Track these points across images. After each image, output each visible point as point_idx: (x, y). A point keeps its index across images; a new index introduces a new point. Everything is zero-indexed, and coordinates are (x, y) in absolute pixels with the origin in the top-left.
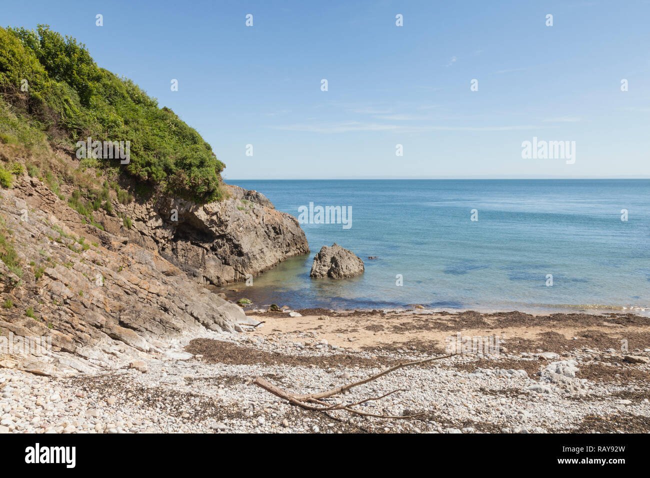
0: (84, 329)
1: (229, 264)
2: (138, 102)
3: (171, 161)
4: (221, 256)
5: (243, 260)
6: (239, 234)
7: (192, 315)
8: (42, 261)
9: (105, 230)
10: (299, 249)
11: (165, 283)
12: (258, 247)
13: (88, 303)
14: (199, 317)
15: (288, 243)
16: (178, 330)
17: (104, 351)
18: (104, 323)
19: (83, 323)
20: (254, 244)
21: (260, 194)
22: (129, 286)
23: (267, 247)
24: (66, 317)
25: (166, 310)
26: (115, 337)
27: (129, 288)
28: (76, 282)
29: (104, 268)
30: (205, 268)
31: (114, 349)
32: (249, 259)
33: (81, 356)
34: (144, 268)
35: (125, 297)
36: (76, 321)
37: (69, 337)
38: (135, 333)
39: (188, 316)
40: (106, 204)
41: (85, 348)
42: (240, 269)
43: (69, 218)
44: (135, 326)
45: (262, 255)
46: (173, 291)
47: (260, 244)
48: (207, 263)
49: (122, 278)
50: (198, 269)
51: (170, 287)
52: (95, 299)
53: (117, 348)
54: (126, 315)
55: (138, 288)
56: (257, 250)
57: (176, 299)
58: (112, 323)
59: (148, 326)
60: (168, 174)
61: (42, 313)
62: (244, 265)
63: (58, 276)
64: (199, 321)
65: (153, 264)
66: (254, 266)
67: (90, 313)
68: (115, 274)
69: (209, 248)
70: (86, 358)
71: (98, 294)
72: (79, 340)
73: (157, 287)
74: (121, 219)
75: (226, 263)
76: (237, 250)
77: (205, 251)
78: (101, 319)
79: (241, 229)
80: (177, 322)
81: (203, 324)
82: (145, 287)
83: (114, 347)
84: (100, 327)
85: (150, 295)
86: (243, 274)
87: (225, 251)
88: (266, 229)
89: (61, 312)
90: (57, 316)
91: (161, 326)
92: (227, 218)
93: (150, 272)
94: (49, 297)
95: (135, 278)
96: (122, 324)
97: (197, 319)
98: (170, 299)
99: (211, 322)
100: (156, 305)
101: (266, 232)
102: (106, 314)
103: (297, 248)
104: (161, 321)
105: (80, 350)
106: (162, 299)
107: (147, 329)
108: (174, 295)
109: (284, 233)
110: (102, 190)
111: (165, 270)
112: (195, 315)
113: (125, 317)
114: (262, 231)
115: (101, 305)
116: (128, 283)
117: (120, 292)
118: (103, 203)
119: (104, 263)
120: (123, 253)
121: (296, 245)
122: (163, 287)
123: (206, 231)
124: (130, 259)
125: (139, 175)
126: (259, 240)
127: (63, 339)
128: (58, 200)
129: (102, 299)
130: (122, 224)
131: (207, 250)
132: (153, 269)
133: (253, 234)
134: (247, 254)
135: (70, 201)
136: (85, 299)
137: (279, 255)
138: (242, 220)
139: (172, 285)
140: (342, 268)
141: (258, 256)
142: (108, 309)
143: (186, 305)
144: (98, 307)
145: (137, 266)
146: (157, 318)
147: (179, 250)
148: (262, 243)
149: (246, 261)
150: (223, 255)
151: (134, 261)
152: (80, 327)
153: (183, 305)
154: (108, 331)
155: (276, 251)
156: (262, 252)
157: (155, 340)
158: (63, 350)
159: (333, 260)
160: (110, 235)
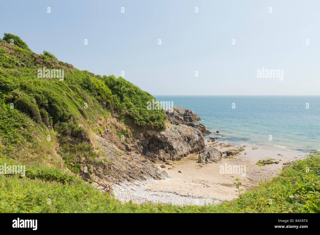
0: (121, 178)
1: (168, 153)
2: (138, 94)
3: (148, 118)
4: (165, 150)
5: (174, 151)
6: (172, 142)
7: (150, 174)
8: (112, 160)
9: (127, 143)
10: (199, 145)
11: (142, 165)
12: (180, 146)
13: (122, 171)
14: (152, 175)
15: (194, 143)
16: (145, 179)
17: (126, 184)
18: (126, 176)
19: (121, 176)
20: (179, 144)
21: (193, 111)
22: (133, 166)
23: (184, 145)
24: (117, 175)
25: (142, 173)
26: (128, 181)
27: (132, 166)
28: (119, 165)
29: (126, 160)
30: (159, 154)
31: (128, 184)
32: (176, 151)
33: (120, 185)
34: (136, 160)
35: (131, 169)
36: (119, 176)
37: (118, 180)
38: (134, 180)
39: (149, 175)
40: (127, 134)
41: (121, 183)
42: (172, 155)
43: (117, 140)
44: (134, 178)
45: (181, 149)
46: (145, 167)
47: (181, 144)
48: (160, 152)
49: (131, 163)
50: (157, 155)
51: (144, 166)
52: (124, 170)
53: (129, 183)
54: (131, 174)
55: (135, 166)
56: (180, 147)
57: (146, 169)
58: (128, 177)
59: (137, 178)
60: (147, 123)
61: (111, 174)
62: (174, 153)
63: (115, 164)
64: (152, 177)
65: (139, 159)
66: (178, 153)
67: (123, 174)
68: (129, 162)
69: (161, 147)
70: (121, 186)
71: (124, 168)
72: (120, 181)
73: (140, 166)
74: (132, 139)
75: (167, 152)
76: (171, 148)
77: (159, 148)
78: (125, 175)
79: (173, 139)
80: (145, 177)
81: (153, 177)
82: (137, 166)
83: (128, 183)
84: (125, 178)
85: (138, 168)
86: (173, 156)
87: (167, 148)
88: (184, 138)
89: (116, 174)
90: (115, 175)
91: (141, 178)
92: (167, 136)
93: (138, 161)
94: (113, 169)
95: (134, 163)
96: (130, 177)
97: (151, 176)
98: (144, 169)
99: (156, 177)
100: (140, 171)
101: (184, 139)
102: (127, 174)
103: (198, 145)
104: (141, 177)
105: (120, 183)
106: (141, 170)
107: (137, 179)
108: (145, 168)
109: (192, 139)
110: (126, 129)
111: (143, 160)
112: (151, 174)
113: (131, 175)
114: (182, 139)
115: (125, 172)
116: (132, 165)
117: (130, 168)
118: (126, 134)
119: (126, 159)
120: (131, 156)
121: (198, 143)
122: (142, 166)
123: (160, 141)
124: (133, 158)
125: (137, 124)
126: (181, 143)
127: (116, 180)
128: (114, 134)
129: (125, 170)
130: (132, 140)
131: (160, 148)
132: (139, 161)
133: (178, 141)
134: (175, 149)
135: (117, 134)
136: (121, 170)
137: (190, 148)
138: (173, 136)
139: (145, 165)
140: (211, 157)
141: (180, 150)
142: (127, 173)
143: (148, 172)
144: (124, 172)
145: (135, 159)
146: (140, 175)
147: (150, 148)
148: (182, 144)
149: (175, 152)
150: (166, 149)
151: (134, 158)
152: (120, 177)
153: (147, 171)
154: (127, 179)
155: (188, 147)
156: (182, 148)
157: (139, 182)
158: (116, 183)
159: (208, 153)
160: (128, 144)
